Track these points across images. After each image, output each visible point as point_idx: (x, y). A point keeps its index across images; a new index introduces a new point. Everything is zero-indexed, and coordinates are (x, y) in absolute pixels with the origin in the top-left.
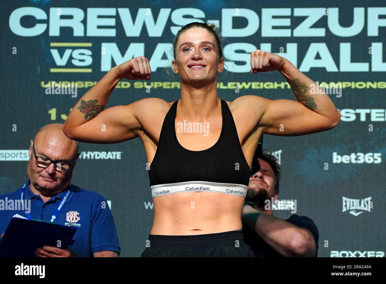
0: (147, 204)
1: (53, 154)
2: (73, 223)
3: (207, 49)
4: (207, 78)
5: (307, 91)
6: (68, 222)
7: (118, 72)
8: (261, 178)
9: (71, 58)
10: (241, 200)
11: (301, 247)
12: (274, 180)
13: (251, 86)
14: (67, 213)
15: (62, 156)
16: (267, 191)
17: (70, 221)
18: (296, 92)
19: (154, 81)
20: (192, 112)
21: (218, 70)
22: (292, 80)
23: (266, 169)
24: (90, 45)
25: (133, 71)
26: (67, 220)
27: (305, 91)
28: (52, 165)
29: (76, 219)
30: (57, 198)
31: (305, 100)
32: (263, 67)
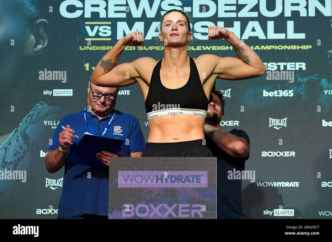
0: (146, 123)
1: (103, 90)
2: (118, 133)
3: (181, 25)
4: (181, 42)
5: (244, 52)
6: (115, 132)
7: (124, 41)
8: (214, 106)
9: (98, 31)
10: (203, 120)
11: (242, 150)
12: (221, 106)
13: (211, 48)
14: (114, 127)
15: (109, 91)
16: (217, 114)
17: (117, 132)
18: (237, 52)
19: (150, 46)
20: (171, 65)
21: (188, 39)
22: (234, 45)
23: (216, 100)
24: (110, 23)
25: (133, 40)
26: (114, 131)
27: (243, 52)
28: (103, 97)
29: (120, 131)
30: (108, 118)
31: (243, 58)
32: (215, 36)
